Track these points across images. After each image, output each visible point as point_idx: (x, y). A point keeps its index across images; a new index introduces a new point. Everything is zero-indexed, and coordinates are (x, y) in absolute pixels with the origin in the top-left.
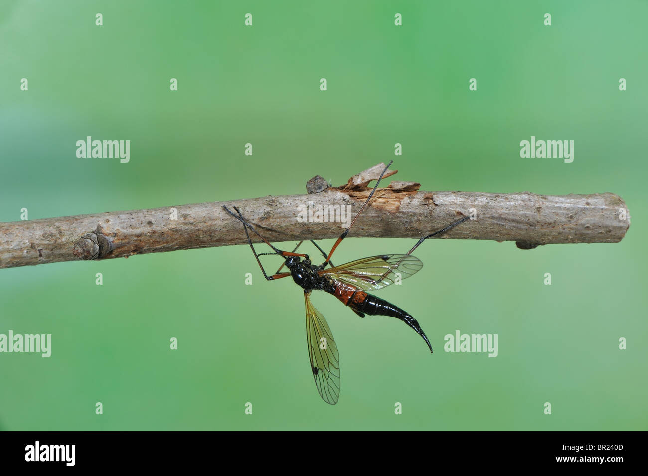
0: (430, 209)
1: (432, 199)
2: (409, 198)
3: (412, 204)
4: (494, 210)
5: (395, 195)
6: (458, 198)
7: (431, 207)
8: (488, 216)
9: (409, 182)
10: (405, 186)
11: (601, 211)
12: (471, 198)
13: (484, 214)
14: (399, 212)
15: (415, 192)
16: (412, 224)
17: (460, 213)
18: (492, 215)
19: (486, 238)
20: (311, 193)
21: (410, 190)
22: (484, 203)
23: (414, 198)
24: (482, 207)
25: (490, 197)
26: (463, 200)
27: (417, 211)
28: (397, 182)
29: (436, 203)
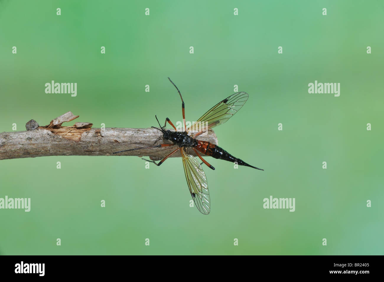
0: (99, 139)
1: (100, 133)
2: (86, 132)
3: (88, 136)
4: (137, 139)
5: (78, 130)
6: (115, 132)
7: (100, 138)
8: (133, 142)
9: (86, 123)
10: (84, 125)
11: (200, 138)
12: (123, 132)
13: (131, 141)
14: (81, 141)
15: (89, 128)
16: (88, 148)
17: (116, 141)
18: (136, 142)
19: (132, 155)
20: (28, 130)
21: (87, 127)
22: (131, 135)
23: (89, 132)
24: (129, 137)
25: (134, 131)
26: (118, 133)
27: (91, 140)
28: (79, 122)
29: (102, 135)
